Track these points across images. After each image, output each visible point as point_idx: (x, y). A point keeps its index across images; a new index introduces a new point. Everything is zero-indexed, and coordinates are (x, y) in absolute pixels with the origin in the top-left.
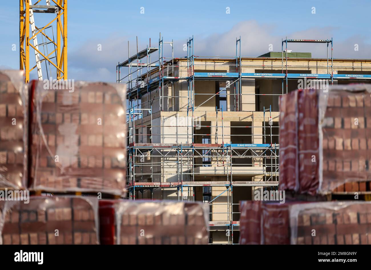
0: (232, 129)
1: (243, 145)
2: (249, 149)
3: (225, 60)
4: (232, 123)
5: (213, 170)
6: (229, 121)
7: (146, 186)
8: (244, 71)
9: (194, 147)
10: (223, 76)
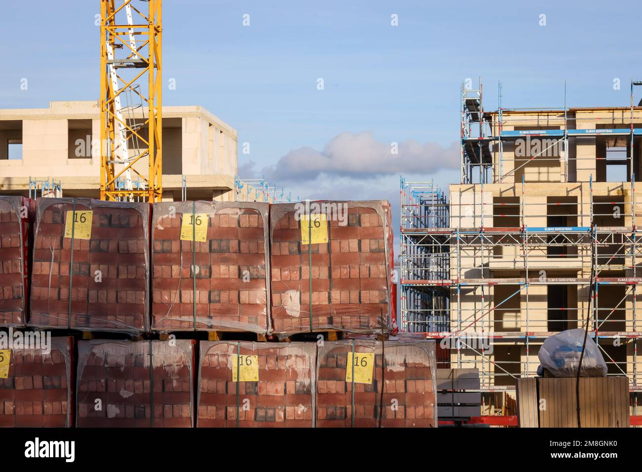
0: (549, 207)
1: (553, 228)
2: (561, 234)
3: (557, 112)
4: (550, 199)
5: (513, 262)
6: (544, 196)
7: (418, 285)
8: (579, 126)
9: (483, 233)
10: (541, 135)
